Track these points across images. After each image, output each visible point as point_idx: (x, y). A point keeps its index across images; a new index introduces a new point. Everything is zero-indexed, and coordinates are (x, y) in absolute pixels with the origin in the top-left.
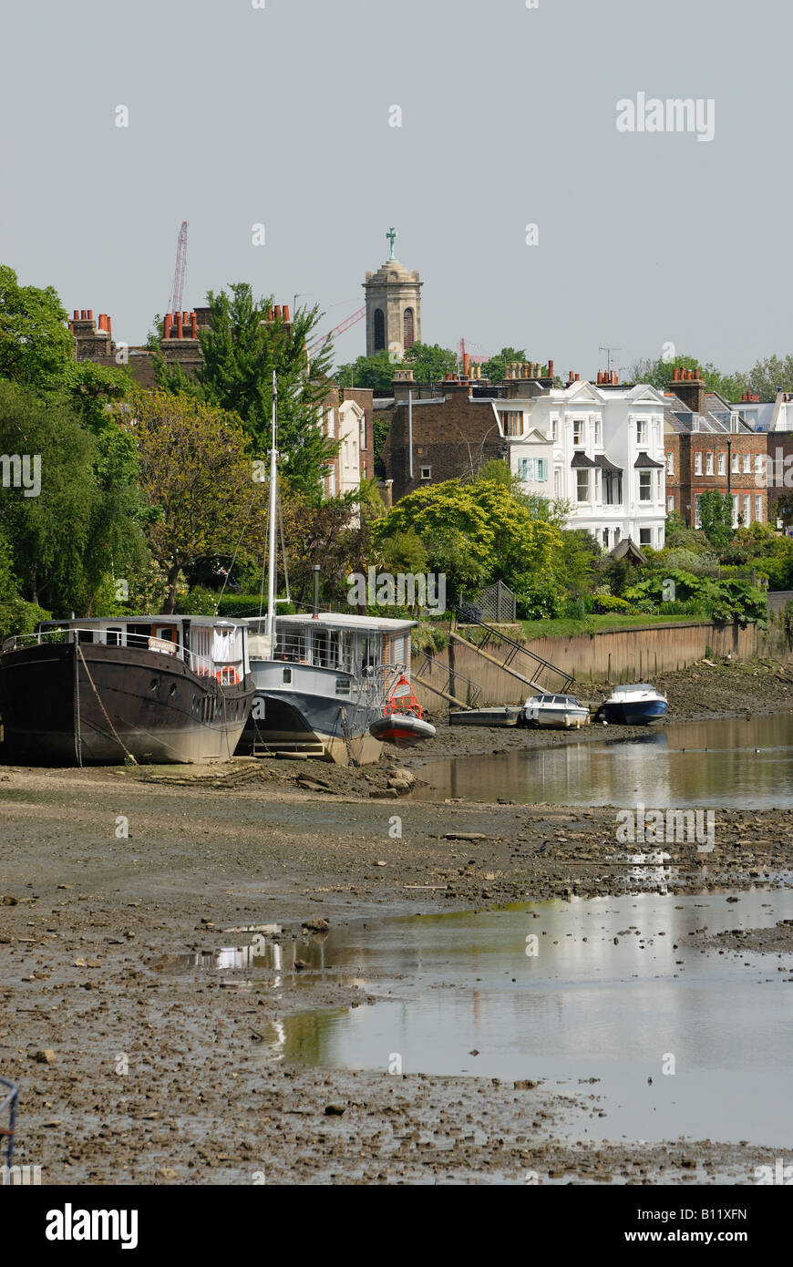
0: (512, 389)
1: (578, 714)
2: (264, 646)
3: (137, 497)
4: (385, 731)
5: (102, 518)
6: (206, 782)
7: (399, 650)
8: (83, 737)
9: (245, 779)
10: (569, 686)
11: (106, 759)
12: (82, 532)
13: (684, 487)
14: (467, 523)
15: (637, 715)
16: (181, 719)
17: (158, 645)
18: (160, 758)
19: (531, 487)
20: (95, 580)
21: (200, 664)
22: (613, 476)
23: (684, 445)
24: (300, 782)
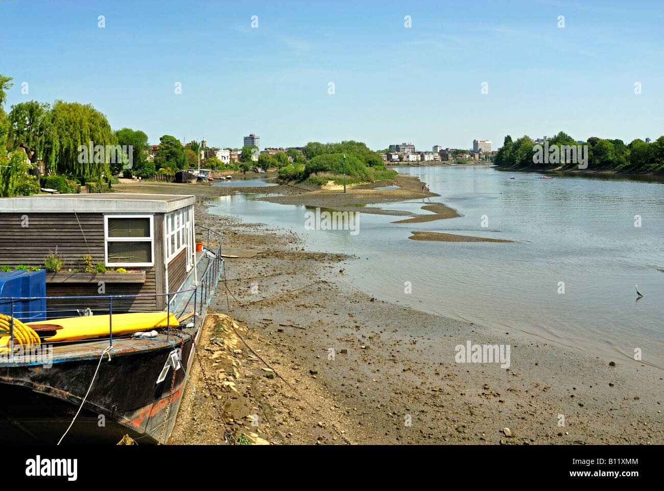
0: (216, 150)
1: (225, 178)
2: (199, 172)
3: (187, 159)
4: (209, 180)
5: (184, 160)
6: (194, 184)
7: (210, 173)
8: (183, 180)
9: (198, 184)
10: (223, 176)
11: (185, 182)
12: (182, 162)
13: (231, 159)
14: (214, 161)
15: (229, 178)
16: (192, 179)
17: (190, 172)
18: (190, 182)
19: (218, 158)
20: (183, 166)
21: (193, 174)
22: (225, 158)
23: (231, 155)
24: (202, 184)
